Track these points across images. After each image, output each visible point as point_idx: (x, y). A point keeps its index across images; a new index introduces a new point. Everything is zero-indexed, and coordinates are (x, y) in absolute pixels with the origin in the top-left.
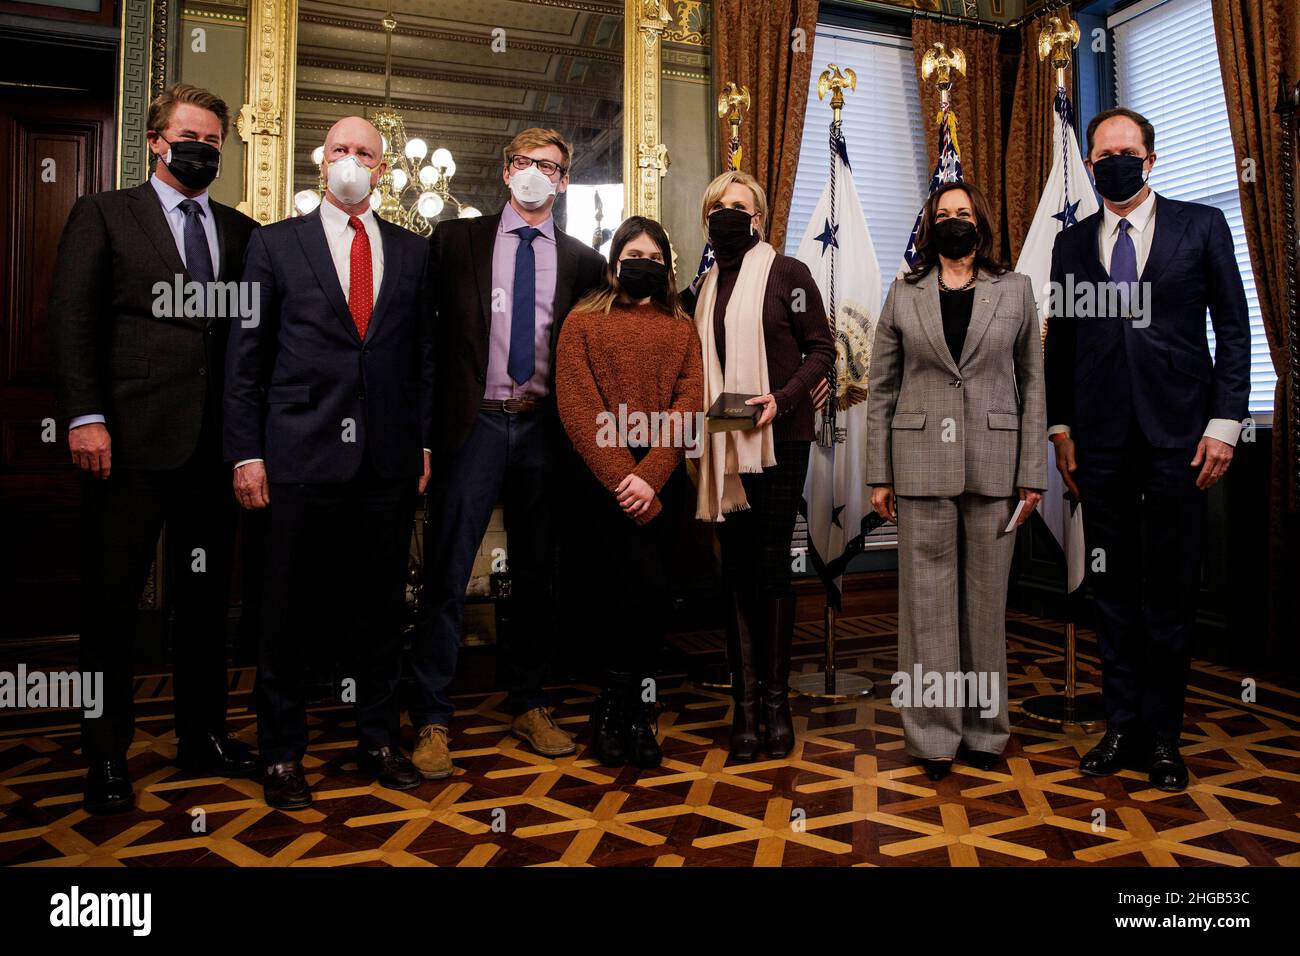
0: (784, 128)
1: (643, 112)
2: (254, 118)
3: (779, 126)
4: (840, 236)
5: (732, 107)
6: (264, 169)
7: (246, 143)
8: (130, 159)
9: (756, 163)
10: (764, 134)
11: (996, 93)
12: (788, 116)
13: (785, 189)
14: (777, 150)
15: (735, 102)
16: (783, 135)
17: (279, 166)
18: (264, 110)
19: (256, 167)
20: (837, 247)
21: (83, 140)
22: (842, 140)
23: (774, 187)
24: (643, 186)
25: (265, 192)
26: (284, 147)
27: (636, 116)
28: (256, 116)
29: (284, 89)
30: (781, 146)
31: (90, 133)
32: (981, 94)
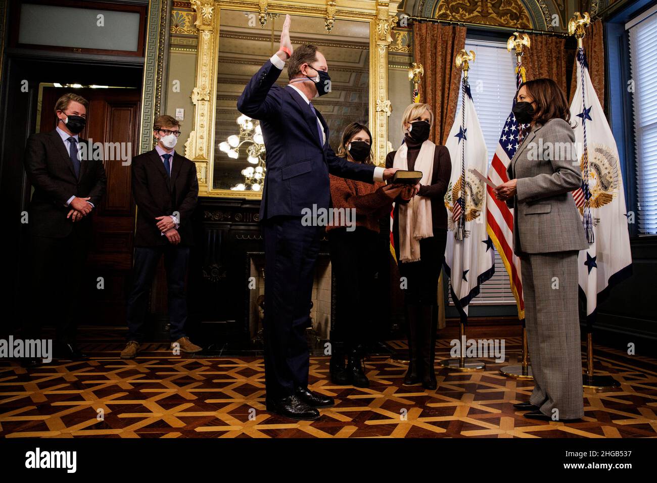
0: (449, 90)
1: (378, 85)
2: (198, 93)
3: (446, 90)
4: (467, 134)
5: (415, 75)
6: (202, 116)
7: (195, 105)
8: (147, 114)
9: (435, 108)
10: (439, 93)
11: (563, 69)
12: (451, 84)
13: (450, 120)
14: (446, 101)
15: (417, 72)
16: (449, 94)
17: (208, 115)
18: (203, 89)
19: (199, 115)
20: (466, 139)
21: (132, 109)
22: (468, 86)
23: (444, 120)
24: (378, 120)
25: (202, 126)
26: (211, 105)
27: (375, 87)
28: (199, 92)
29: (212, 80)
30: (448, 99)
31: (135, 107)
32: (555, 69)
